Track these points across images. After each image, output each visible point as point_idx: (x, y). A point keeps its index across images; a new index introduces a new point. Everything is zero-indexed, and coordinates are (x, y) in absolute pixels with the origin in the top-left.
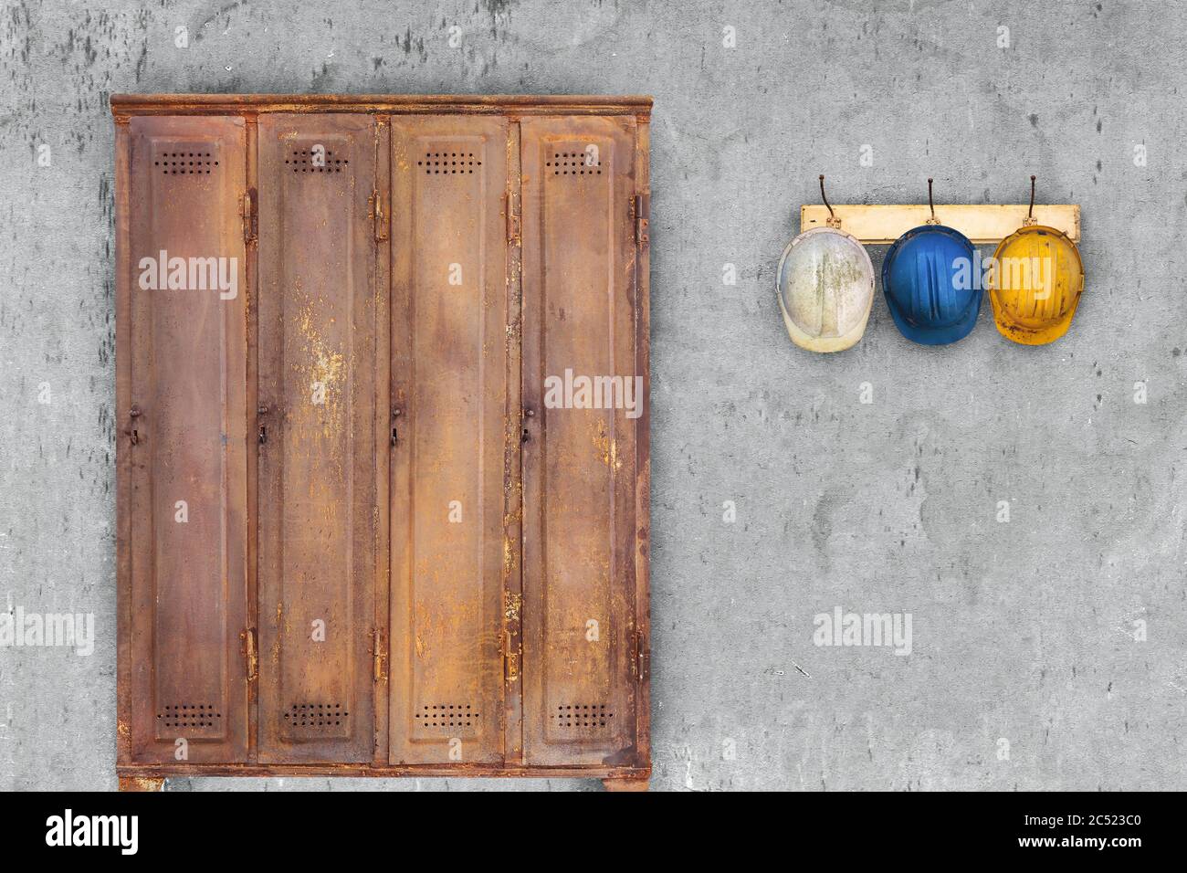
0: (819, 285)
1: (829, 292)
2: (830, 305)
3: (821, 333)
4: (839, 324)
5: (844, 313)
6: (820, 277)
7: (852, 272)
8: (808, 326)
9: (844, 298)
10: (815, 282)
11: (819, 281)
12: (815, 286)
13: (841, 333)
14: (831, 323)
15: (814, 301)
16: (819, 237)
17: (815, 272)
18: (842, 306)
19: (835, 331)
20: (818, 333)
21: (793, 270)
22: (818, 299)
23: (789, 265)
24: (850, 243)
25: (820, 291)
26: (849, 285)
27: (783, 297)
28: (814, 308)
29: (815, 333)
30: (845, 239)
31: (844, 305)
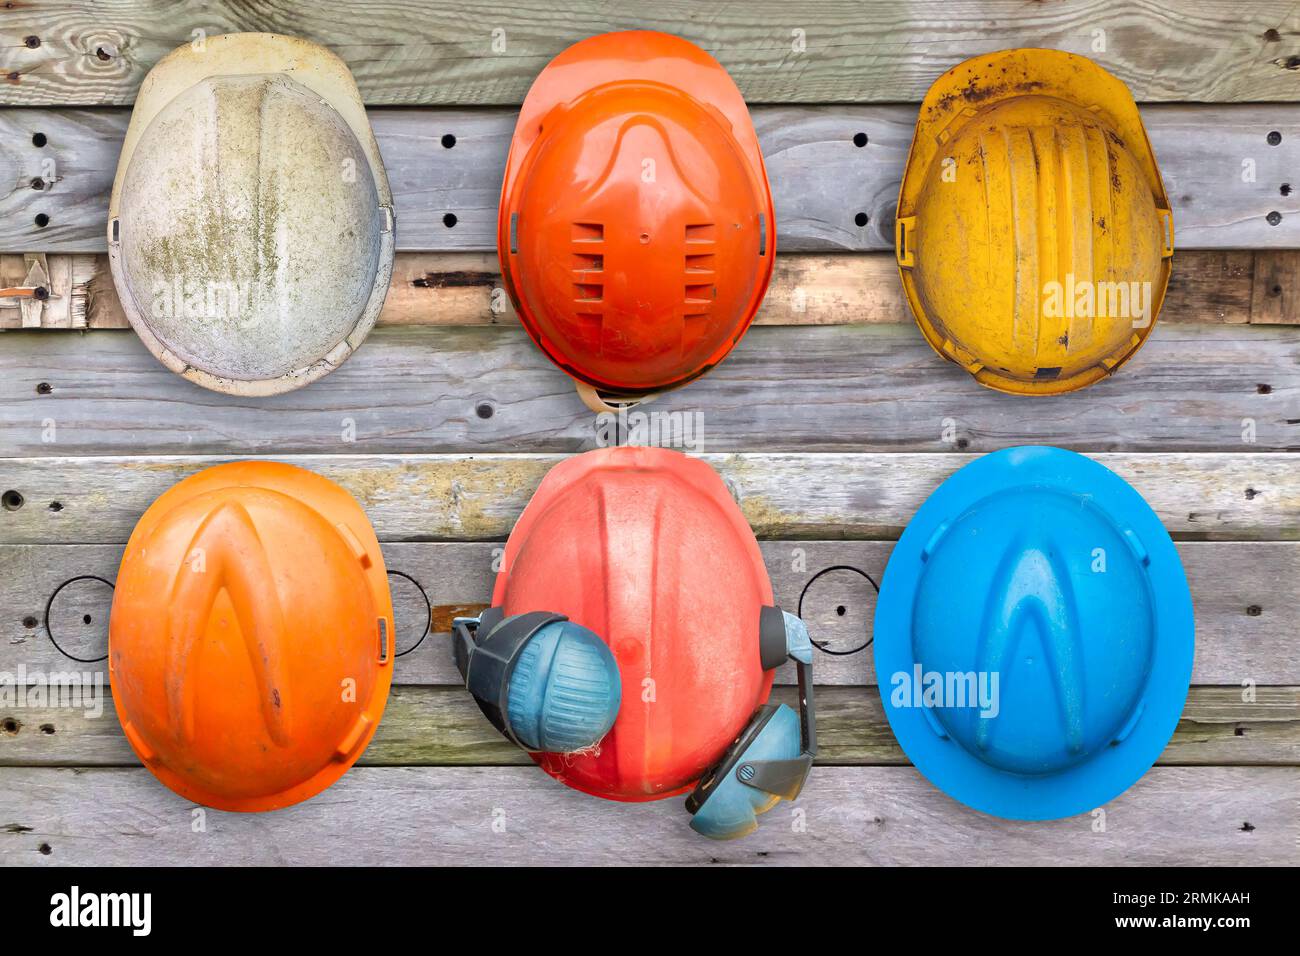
0: (270, 229)
1: (240, 208)
2: (237, 170)
3: (263, 90)
4: (212, 118)
5: (197, 146)
6: (267, 252)
7: (175, 265)
8: (300, 108)
9: (199, 190)
10: (283, 238)
11: (269, 241)
12: (281, 225)
13: (206, 90)
14: (236, 118)
15: (284, 184)
16: (268, 368)
17: (282, 265)
18: (204, 165)
19: (224, 93)
20: (271, 88)
21: (345, 272)
22: (273, 187)
23: (356, 286)
24: (180, 350)
25: (267, 210)
26: (182, 229)
27: (374, 193)
28: (284, 160)
29: (279, 89)
30: (195, 361)
31: (196, 168)
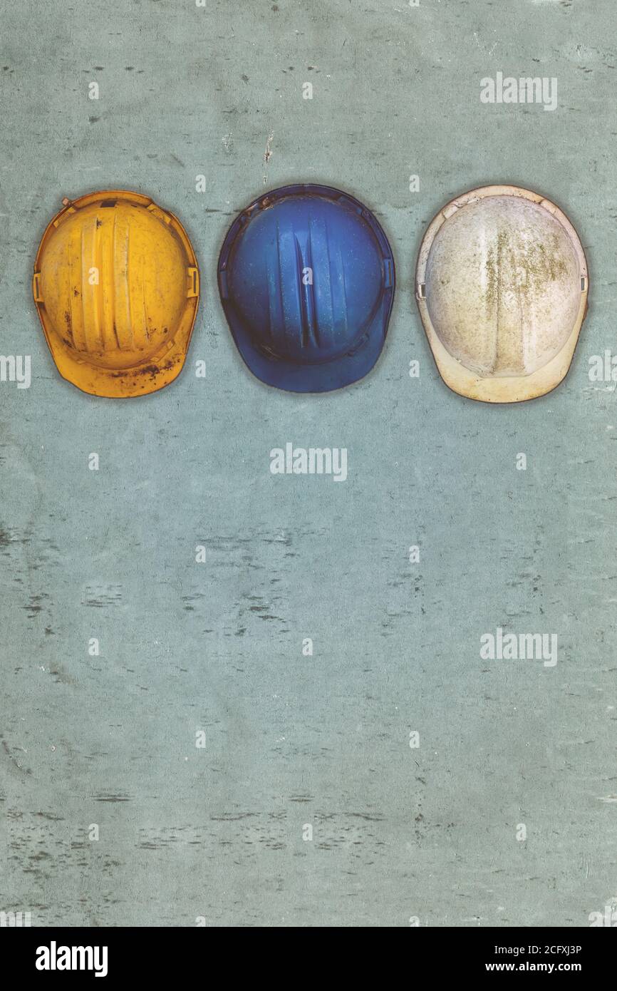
0: (491, 286)
1: (509, 298)
2: (510, 321)
3: (495, 369)
4: (526, 354)
5: (534, 334)
6: (492, 271)
7: (547, 264)
8: (473, 357)
9: (533, 308)
10: (484, 280)
11: (492, 279)
12: (485, 288)
13: (529, 367)
14: (511, 352)
15: (483, 312)
16: (492, 203)
17: (484, 264)
18: (530, 323)
19: (518, 366)
20: (491, 369)
21: (446, 260)
22: (489, 310)
23: (440, 251)
24: (544, 213)
25: (493, 297)
26: (543, 286)
27: (429, 307)
28: (482, 327)
29: (483, 368)
30: (535, 207)
31: (535, 322)
